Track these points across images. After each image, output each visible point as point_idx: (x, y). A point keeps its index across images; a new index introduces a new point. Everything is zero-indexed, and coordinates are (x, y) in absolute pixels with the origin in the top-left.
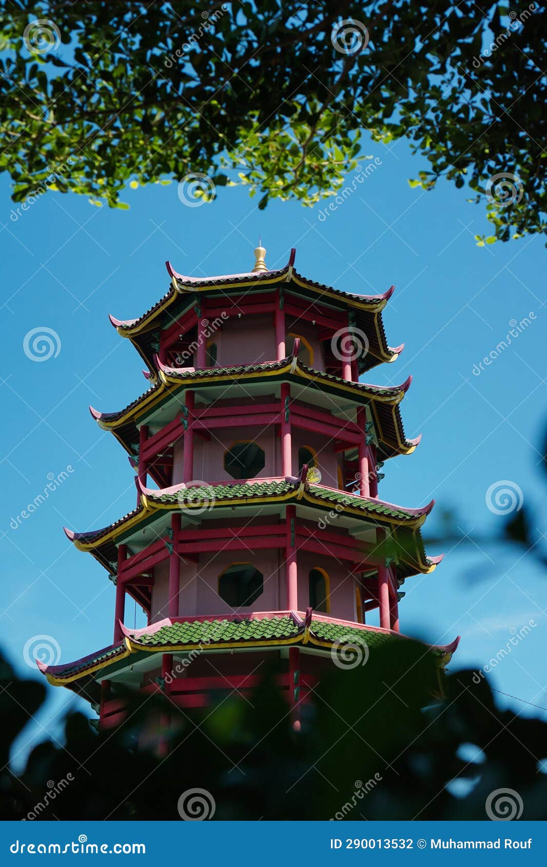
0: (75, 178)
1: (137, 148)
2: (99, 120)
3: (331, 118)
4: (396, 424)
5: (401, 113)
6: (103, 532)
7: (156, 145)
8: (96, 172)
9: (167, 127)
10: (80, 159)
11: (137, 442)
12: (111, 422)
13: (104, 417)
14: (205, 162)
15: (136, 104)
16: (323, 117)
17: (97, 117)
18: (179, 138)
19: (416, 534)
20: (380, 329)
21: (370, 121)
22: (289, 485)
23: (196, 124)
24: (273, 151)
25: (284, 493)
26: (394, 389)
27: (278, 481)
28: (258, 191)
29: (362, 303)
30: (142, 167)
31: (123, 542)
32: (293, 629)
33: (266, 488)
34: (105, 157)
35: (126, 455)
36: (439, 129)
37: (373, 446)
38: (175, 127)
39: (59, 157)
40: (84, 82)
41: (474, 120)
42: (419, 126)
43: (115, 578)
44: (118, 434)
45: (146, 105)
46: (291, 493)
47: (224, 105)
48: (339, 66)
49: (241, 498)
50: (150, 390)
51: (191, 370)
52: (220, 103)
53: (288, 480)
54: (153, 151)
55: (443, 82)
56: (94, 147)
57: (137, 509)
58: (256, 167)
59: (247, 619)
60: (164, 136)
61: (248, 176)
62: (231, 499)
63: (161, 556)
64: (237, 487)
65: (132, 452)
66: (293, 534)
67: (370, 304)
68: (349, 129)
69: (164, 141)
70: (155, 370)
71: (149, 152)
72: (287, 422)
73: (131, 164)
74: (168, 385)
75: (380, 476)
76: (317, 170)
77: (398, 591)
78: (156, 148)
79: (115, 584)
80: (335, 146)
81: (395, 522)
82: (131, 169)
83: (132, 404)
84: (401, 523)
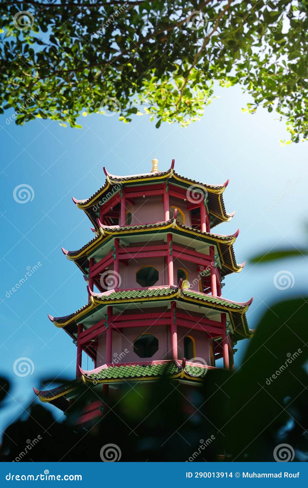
0: (51, 111)
1: (86, 92)
2: (64, 76)
3: (196, 73)
4: (231, 256)
5: (236, 70)
6: (69, 317)
7: (96, 90)
8: (63, 107)
9: (103, 79)
10: (54, 99)
11: (88, 267)
12: (74, 256)
13: (70, 253)
14: (125, 100)
15: (86, 66)
16: (192, 73)
17: (63, 74)
18: (110, 86)
19: (243, 317)
20: (222, 203)
21: (218, 75)
22: (172, 290)
23: (119, 78)
24: (163, 94)
25: (169, 294)
26: (230, 236)
27: (166, 288)
28: (155, 118)
29: (212, 189)
30: (89, 103)
31: (81, 322)
32: (176, 370)
33: (159, 291)
34: (67, 98)
35: (82, 274)
36: (258, 78)
37: (218, 268)
38: (107, 79)
39: (41, 98)
40: (55, 54)
41: (278, 73)
42: (246, 77)
43: (76, 342)
44: (77, 263)
45: (90, 67)
46: (173, 294)
47: (135, 66)
48: (200, 42)
49: (146, 297)
50: (95, 238)
51: (117, 227)
52: (133, 65)
53: (172, 288)
54: (95, 94)
55: (260, 51)
56: (62, 92)
57: (88, 304)
58: (153, 104)
59: (150, 364)
60: (101, 85)
61: (149, 109)
62: (140, 298)
63: (102, 330)
64: (143, 291)
65: (85, 272)
66: (175, 317)
67: (216, 189)
68: (206, 80)
69: (101, 88)
70: (97, 227)
71: (92, 94)
72: (171, 255)
73: (83, 101)
74: (105, 235)
75: (222, 285)
76: (188, 104)
77: (233, 348)
78: (97, 92)
79: (76, 346)
80: (198, 89)
81: (232, 310)
82: (83, 104)
83: (85, 246)
84: (235, 311)
